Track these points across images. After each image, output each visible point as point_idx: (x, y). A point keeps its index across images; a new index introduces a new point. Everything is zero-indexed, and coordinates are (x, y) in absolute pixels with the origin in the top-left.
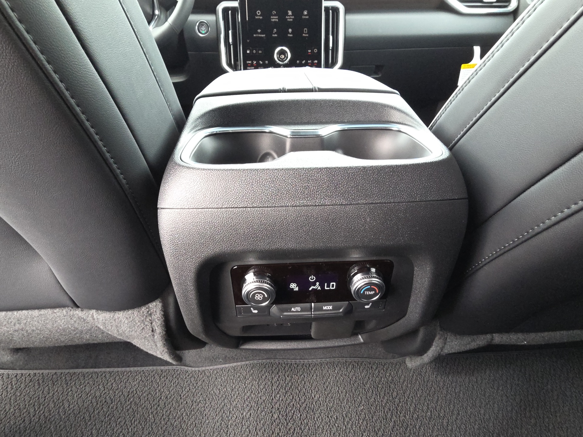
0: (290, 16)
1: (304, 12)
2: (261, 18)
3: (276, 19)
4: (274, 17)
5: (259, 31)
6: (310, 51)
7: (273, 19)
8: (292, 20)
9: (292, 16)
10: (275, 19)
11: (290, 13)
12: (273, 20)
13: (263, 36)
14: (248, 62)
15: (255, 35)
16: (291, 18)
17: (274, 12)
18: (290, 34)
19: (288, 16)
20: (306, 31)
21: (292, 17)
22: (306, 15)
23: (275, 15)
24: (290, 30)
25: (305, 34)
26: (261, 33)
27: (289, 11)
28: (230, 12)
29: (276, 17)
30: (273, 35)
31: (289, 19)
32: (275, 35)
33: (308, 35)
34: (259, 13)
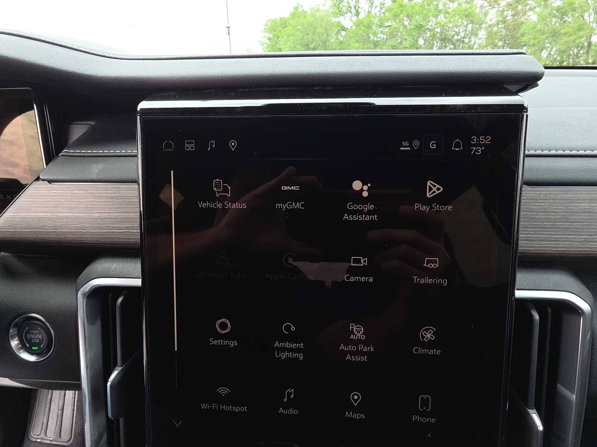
0: (357, 342)
1: (422, 332)
2: (233, 344)
3: (297, 350)
4: (287, 345)
5: (224, 391)
7: (283, 350)
8: (364, 359)
9: (366, 343)
10: (290, 350)
11: (358, 331)
12: (284, 356)
13: (237, 409)
15: (204, 406)
16: (362, 353)
17: (288, 328)
18: (356, 410)
19: (346, 345)
20: (425, 403)
21: (366, 349)
22: (429, 345)
23: (292, 337)
24: (356, 397)
25: (423, 414)
26: (227, 400)
27: (354, 327)
28: (120, 300)
29: (294, 346)
30: (281, 410)
31: (352, 353)
32: (291, 411)
33: (433, 420)
34: (223, 326)
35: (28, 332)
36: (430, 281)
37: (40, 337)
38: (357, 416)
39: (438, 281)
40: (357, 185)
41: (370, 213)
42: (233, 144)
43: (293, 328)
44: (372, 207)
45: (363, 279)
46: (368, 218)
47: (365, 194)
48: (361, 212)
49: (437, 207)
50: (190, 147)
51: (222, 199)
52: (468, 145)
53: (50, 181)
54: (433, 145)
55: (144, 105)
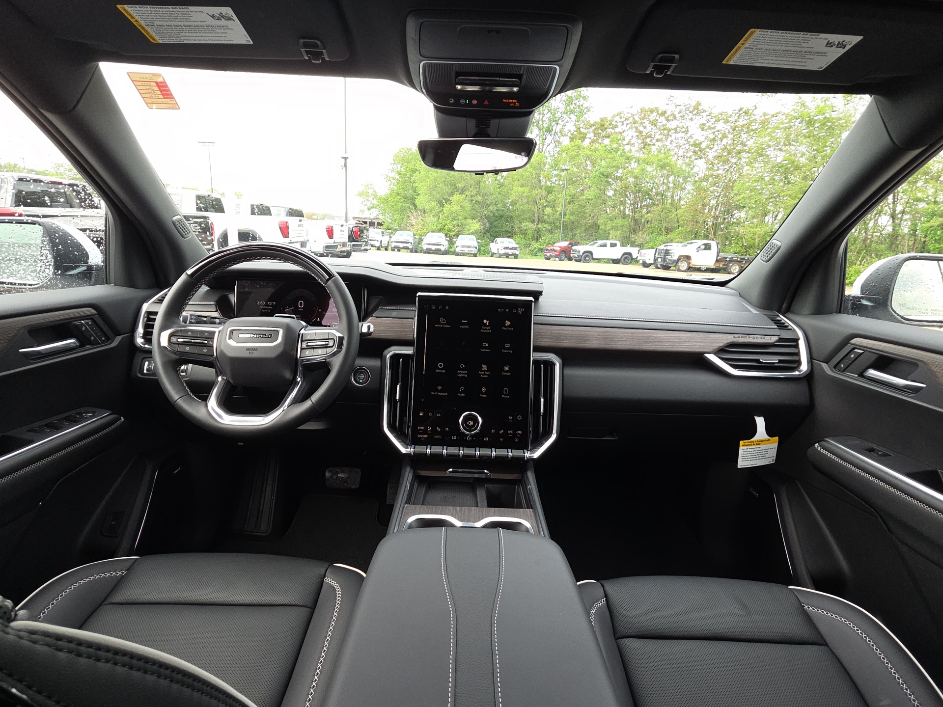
0: (484, 371)
1: (505, 367)
2: (443, 371)
3: (465, 374)
4: (462, 372)
5: (439, 388)
6: (510, 418)
7: (461, 373)
8: (487, 376)
9: (487, 371)
10: (463, 374)
11: (485, 367)
12: (460, 375)
13: (444, 394)
14: (419, 428)
15: (432, 393)
16: (486, 374)
17: (462, 366)
18: (484, 394)
19: (481, 372)
20: (506, 391)
21: (487, 373)
22: (507, 372)
23: (463, 369)
24: (484, 389)
25: (505, 395)
26: (441, 391)
27: (483, 366)
28: (401, 360)
29: (464, 372)
30: (459, 394)
31: (483, 375)
32: (462, 395)
33: (508, 397)
34: (441, 365)
35: (359, 375)
36: (507, 351)
37: (363, 376)
38: (484, 396)
39: (510, 351)
40: (485, 321)
41: (489, 330)
42: (447, 307)
43: (464, 366)
44: (489, 328)
45: (486, 350)
46: (488, 331)
47: (487, 324)
48: (486, 329)
49: (509, 329)
50: (433, 308)
51: (443, 324)
52: (517, 311)
53: (377, 317)
54: (507, 310)
55: (419, 294)
